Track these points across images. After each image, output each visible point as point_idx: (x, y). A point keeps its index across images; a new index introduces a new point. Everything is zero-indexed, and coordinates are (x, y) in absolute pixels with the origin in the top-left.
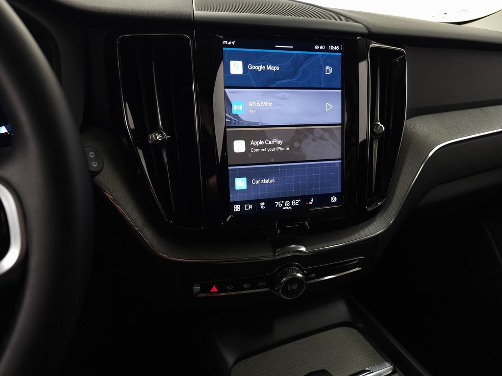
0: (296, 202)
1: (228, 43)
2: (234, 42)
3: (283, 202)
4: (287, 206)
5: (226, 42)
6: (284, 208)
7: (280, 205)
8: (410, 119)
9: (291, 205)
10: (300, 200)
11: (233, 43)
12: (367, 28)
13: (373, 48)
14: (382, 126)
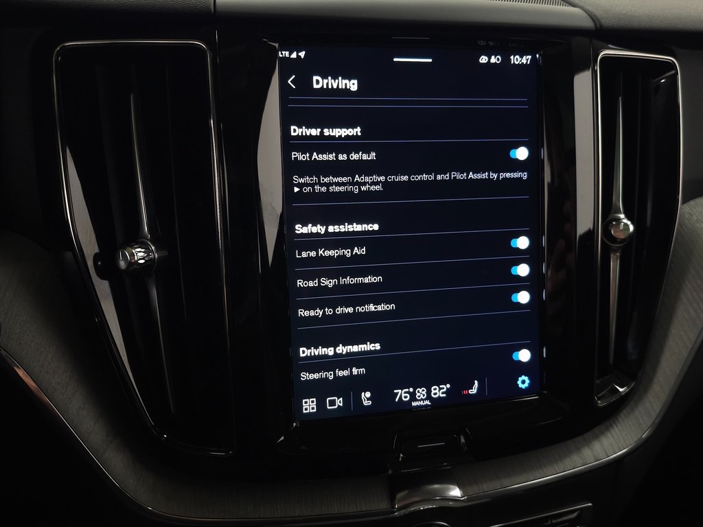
0: (440, 389)
1: (290, 54)
2: (304, 53)
3: (411, 390)
4: (422, 399)
5: (287, 53)
6: (414, 404)
7: (406, 397)
8: (692, 202)
9: (429, 397)
10: (448, 386)
11: (302, 54)
12: (592, 17)
13: (606, 59)
14: (629, 223)
